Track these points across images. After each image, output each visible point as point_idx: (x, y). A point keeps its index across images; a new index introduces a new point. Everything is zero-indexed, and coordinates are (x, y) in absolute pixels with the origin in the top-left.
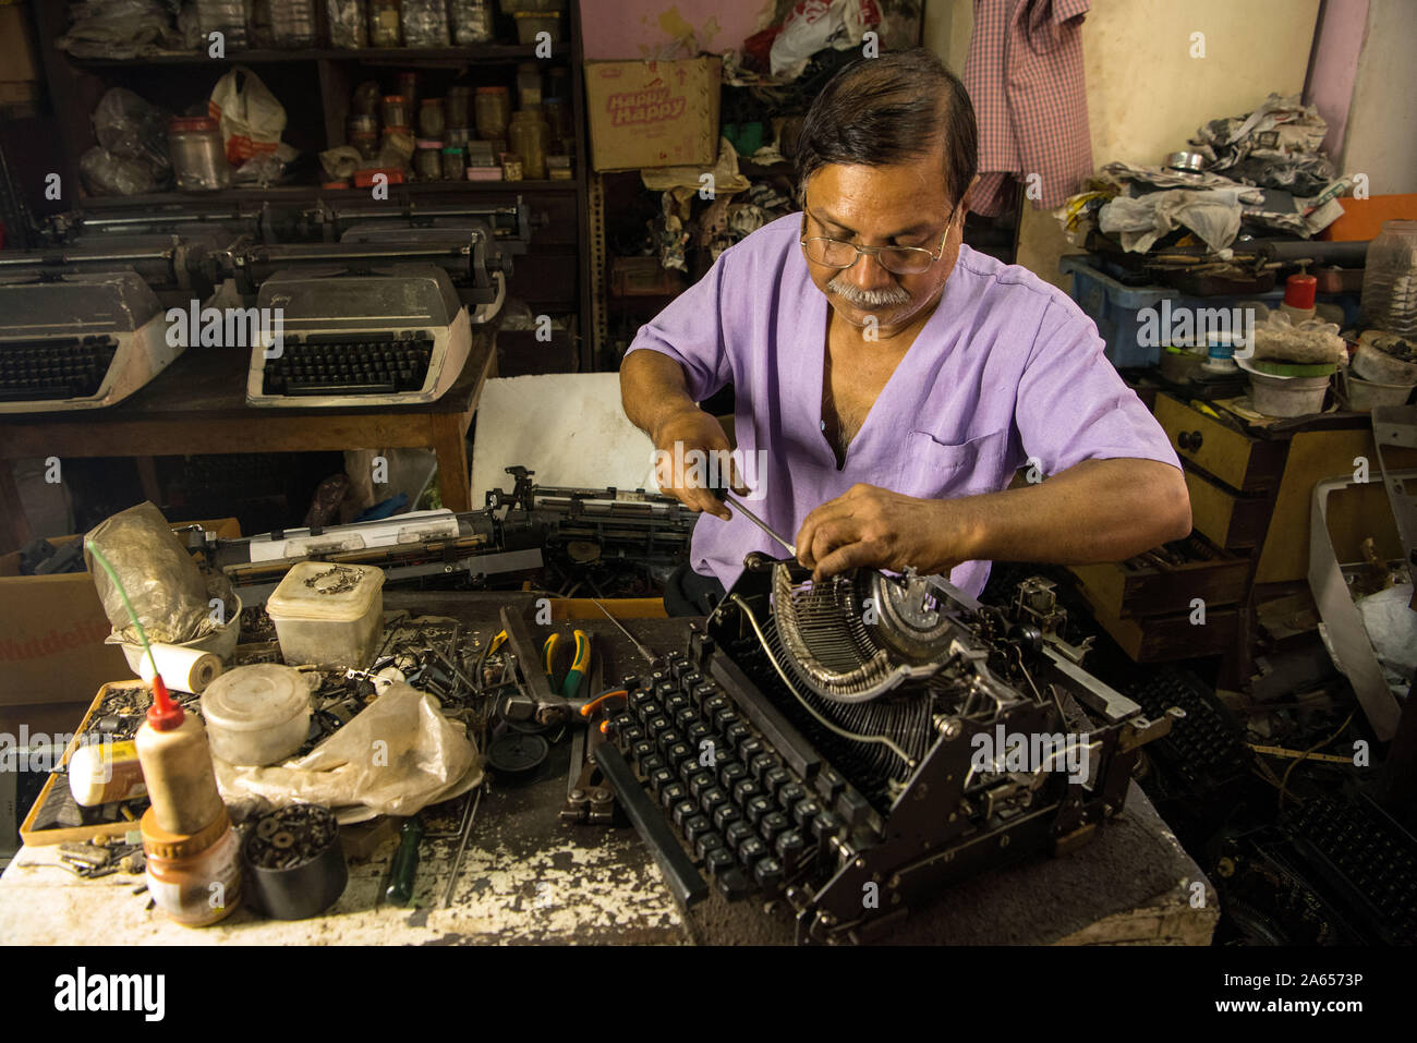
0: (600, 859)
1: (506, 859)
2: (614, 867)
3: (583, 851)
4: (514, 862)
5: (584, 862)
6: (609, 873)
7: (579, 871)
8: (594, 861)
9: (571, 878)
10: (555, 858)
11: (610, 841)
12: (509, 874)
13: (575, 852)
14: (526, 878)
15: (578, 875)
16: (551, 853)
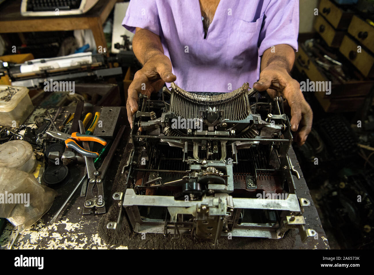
0: (76, 229)
1: (40, 225)
2: (80, 234)
3: (71, 224)
4: (43, 227)
5: (69, 230)
6: (77, 237)
7: (66, 235)
8: (73, 230)
9: (61, 238)
10: (59, 227)
11: (84, 220)
12: (39, 233)
13: (67, 224)
14: (44, 236)
15: (65, 237)
16: (58, 224)
